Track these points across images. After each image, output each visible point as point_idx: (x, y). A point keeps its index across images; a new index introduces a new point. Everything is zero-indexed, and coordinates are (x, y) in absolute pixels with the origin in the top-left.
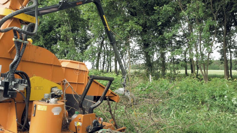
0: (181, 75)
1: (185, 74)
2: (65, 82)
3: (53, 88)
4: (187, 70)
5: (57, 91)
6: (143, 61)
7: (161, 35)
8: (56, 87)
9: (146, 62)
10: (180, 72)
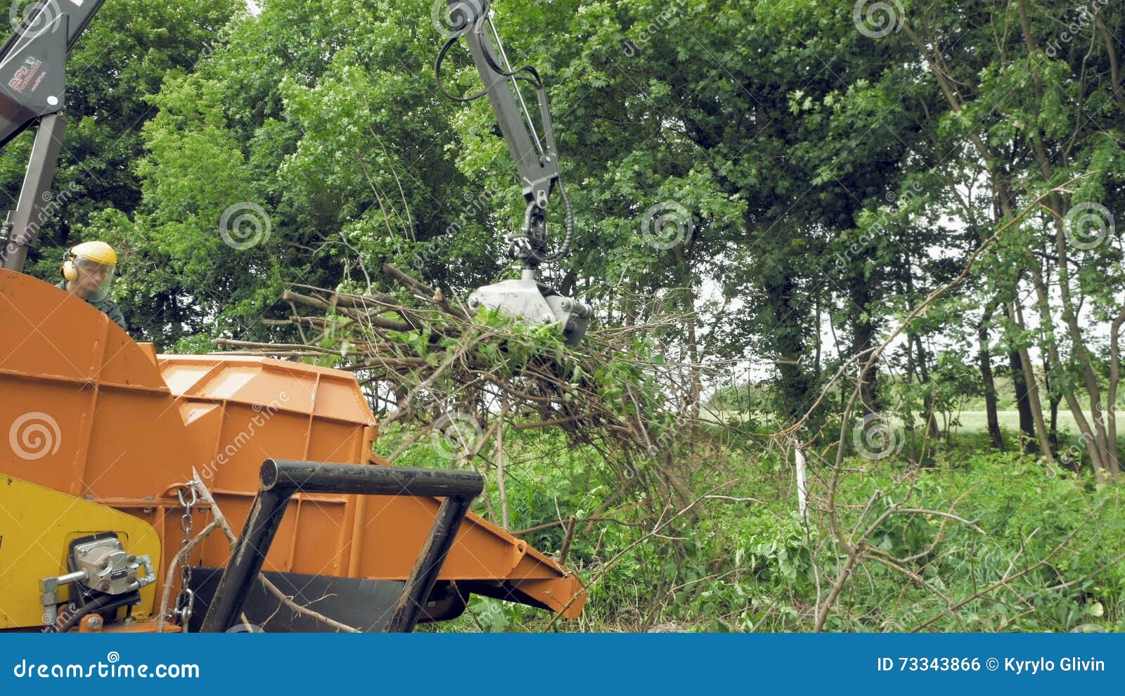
0: (966, 436)
1: (986, 431)
2: (188, 497)
3: (89, 539)
4: (999, 413)
5: (104, 567)
6: (763, 367)
7: (849, 231)
8: (113, 535)
9: (779, 374)
10: (956, 423)
